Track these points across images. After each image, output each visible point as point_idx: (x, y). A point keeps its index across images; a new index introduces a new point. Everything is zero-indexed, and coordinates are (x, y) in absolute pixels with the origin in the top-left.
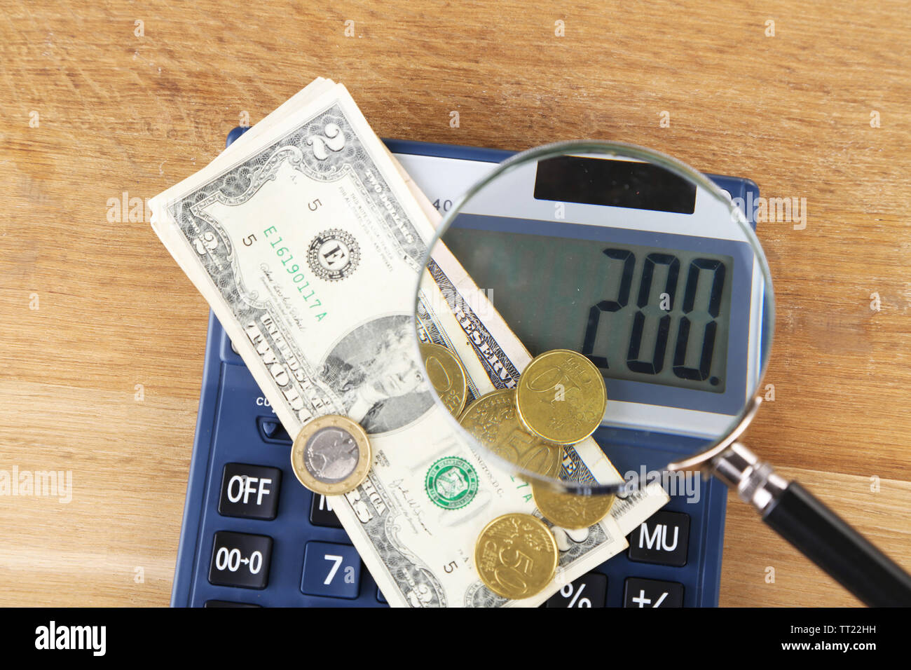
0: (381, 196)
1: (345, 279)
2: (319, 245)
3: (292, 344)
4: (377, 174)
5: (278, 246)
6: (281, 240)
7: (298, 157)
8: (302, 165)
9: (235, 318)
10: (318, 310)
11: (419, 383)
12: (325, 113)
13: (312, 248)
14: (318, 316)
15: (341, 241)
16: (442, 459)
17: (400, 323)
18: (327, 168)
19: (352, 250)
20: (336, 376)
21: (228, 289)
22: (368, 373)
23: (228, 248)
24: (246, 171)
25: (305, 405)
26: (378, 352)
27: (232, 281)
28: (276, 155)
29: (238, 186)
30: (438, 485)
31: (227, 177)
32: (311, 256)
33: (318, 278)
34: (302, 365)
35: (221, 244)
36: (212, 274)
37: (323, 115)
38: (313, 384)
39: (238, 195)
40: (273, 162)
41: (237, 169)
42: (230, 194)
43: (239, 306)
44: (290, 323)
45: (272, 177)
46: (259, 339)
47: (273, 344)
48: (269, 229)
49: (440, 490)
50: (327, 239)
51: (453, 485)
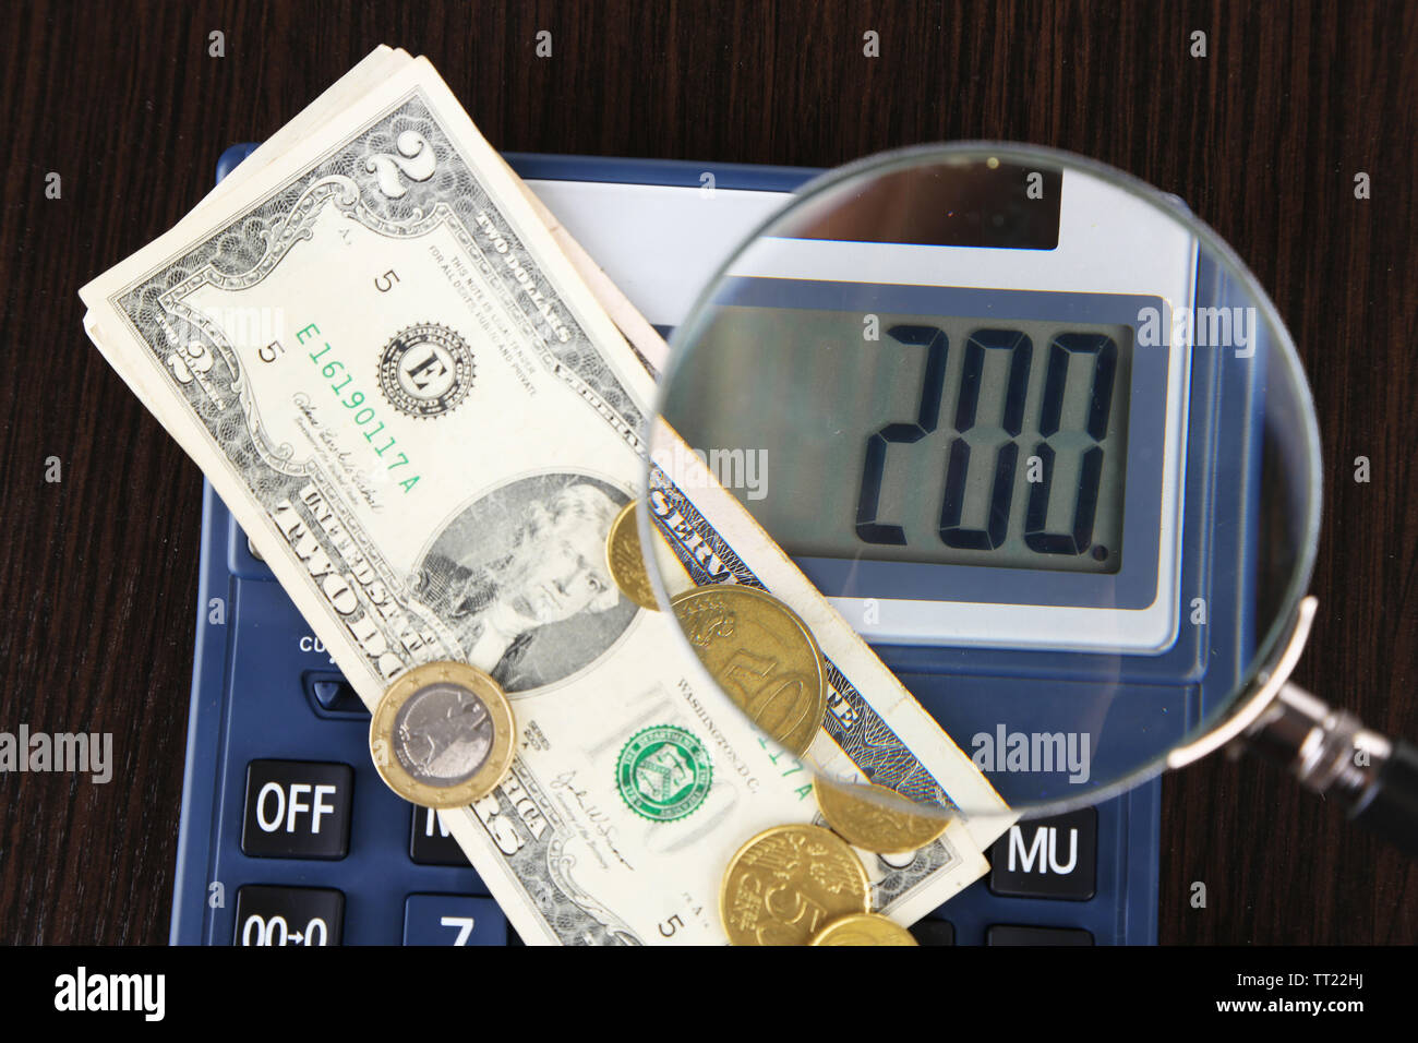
0: (508, 260)
1: (449, 413)
2: (398, 353)
3: (359, 538)
4: (497, 219)
5: (324, 360)
6: (328, 348)
7: (351, 195)
8: (359, 209)
9: (254, 496)
10: (405, 473)
11: (595, 593)
12: (397, 112)
13: (387, 360)
14: (405, 483)
15: (440, 345)
16: (644, 731)
17: (555, 489)
18: (406, 213)
19: (460, 361)
20: (443, 591)
21: (237, 443)
22: (501, 582)
23: (232, 369)
24: (257, 226)
25: (389, 646)
26: (518, 544)
27: (244, 428)
28: (311, 194)
29: (243, 254)
30: (639, 778)
31: (223, 238)
32: (385, 374)
33: (401, 413)
34: (380, 574)
35: (219, 362)
36: (206, 417)
37: (392, 116)
38: (402, 607)
39: (244, 271)
40: (306, 207)
41: (241, 222)
42: (230, 270)
43: (259, 474)
44: (353, 499)
45: (306, 235)
46: (299, 532)
47: (324, 538)
48: (306, 330)
49: (644, 787)
50: (413, 342)
51: (667, 776)
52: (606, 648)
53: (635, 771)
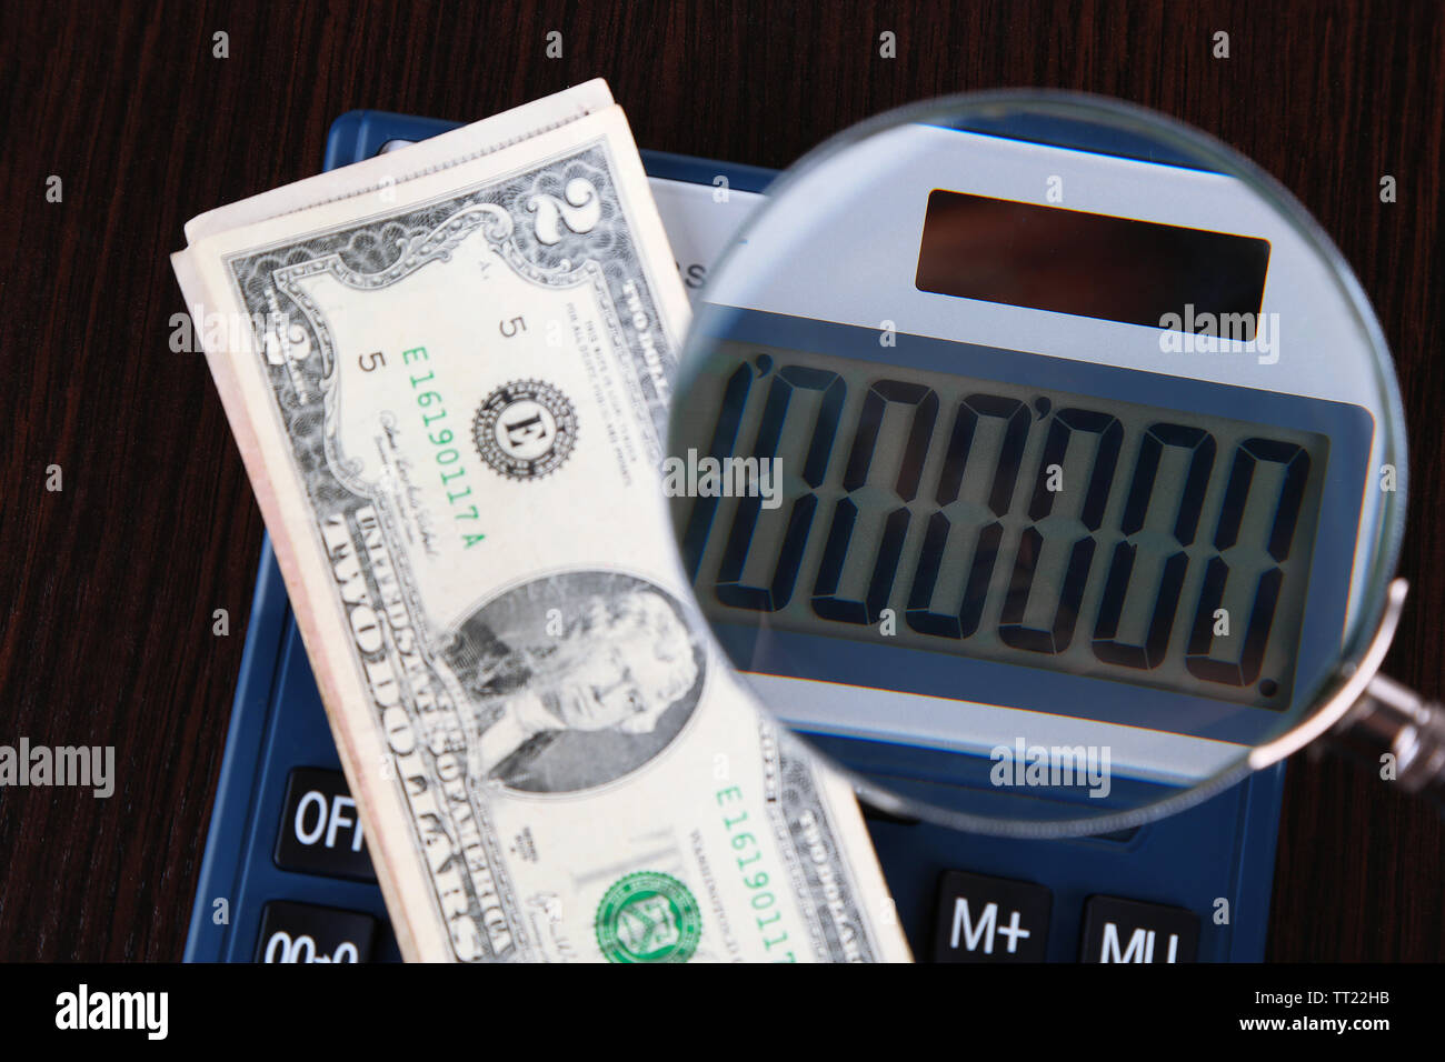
0: (642, 337)
1: (536, 480)
2: (502, 404)
3: (405, 579)
4: (644, 292)
5: (424, 387)
6: (432, 376)
7: (503, 229)
8: (506, 245)
9: (308, 500)
10: (473, 528)
11: (631, 712)
12: (576, 157)
13: (488, 406)
14: (468, 538)
15: (547, 407)
16: (640, 874)
17: (621, 590)
18: (554, 262)
19: (563, 429)
20: (474, 661)
21: (308, 442)
22: (536, 671)
23: (327, 366)
24: (398, 233)
25: (401, 701)
26: (567, 634)
27: (318, 429)
28: (463, 217)
29: (375, 256)
30: (620, 921)
31: (358, 233)
32: (482, 421)
33: (485, 465)
34: (414, 622)
35: (316, 354)
36: (285, 405)
37: (569, 160)
38: (426, 663)
39: (370, 272)
40: (453, 229)
41: (382, 224)
42: (356, 267)
43: (321, 480)
44: (410, 538)
45: (444, 256)
46: (344, 552)
47: (367, 566)
48: (415, 351)
49: (622, 933)
50: (520, 396)
51: (650, 928)
52: (625, 772)
53: (619, 912)
